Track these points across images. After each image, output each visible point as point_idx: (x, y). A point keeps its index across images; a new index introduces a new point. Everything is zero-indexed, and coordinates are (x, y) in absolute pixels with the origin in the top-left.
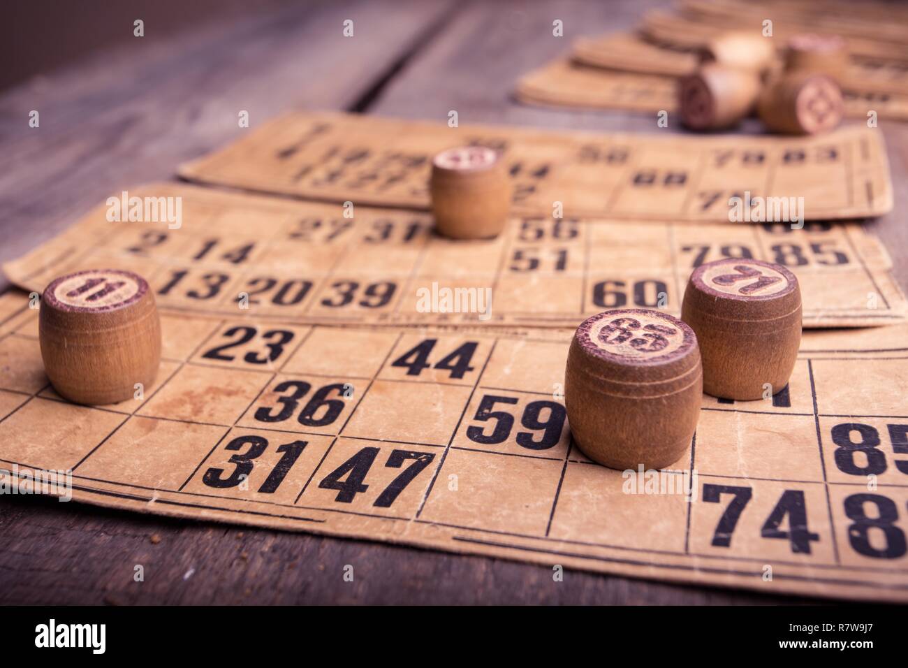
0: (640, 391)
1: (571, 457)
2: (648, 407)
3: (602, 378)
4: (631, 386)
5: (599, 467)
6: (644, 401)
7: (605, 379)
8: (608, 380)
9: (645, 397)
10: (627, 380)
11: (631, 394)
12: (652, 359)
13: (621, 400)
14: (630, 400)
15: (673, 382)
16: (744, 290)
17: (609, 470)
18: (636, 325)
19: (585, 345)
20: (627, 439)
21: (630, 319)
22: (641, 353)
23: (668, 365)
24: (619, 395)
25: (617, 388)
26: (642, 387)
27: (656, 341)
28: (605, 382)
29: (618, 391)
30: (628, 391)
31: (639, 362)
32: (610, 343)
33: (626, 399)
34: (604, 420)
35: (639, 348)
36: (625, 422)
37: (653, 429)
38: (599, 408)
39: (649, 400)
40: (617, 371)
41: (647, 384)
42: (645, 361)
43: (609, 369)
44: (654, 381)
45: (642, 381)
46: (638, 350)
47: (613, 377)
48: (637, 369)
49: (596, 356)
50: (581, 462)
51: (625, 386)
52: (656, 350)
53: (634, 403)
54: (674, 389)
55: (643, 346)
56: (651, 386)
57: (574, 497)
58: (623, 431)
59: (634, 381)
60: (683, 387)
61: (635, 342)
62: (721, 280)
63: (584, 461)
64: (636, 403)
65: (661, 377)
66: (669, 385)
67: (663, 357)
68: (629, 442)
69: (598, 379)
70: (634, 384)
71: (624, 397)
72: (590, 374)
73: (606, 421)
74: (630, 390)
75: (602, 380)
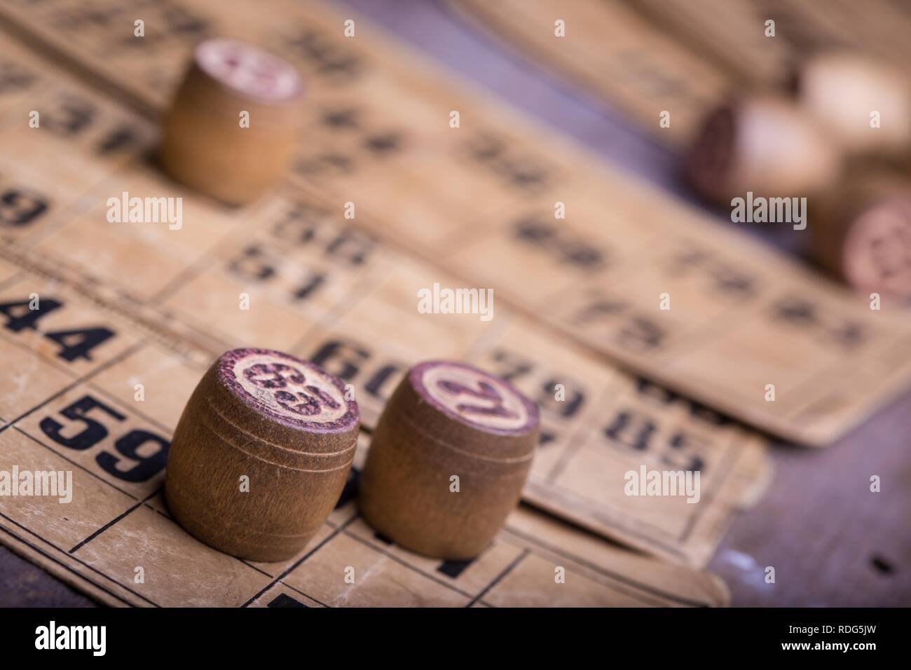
0: (255, 446)
1: (150, 502)
2: (257, 470)
3: (221, 414)
4: (248, 436)
5: (174, 525)
6: (254, 461)
7: (224, 417)
8: (227, 420)
9: (257, 457)
10: (247, 428)
11: (244, 446)
12: (286, 419)
13: (231, 448)
14: (240, 452)
15: (299, 456)
16: (462, 407)
17: (185, 533)
18: (299, 379)
19: (223, 370)
20: (218, 499)
21: (297, 371)
22: (279, 407)
23: (300, 432)
24: (231, 442)
25: (231, 432)
26: (260, 443)
27: (307, 404)
28: (222, 420)
29: (231, 437)
30: (242, 441)
31: (270, 414)
32: (254, 382)
33: (236, 449)
34: (202, 466)
35: (282, 401)
36: (224, 477)
37: (253, 501)
38: (203, 449)
39: (261, 462)
40: (240, 412)
41: (267, 443)
42: (277, 416)
43: (233, 406)
44: (277, 443)
45: (262, 437)
46: (279, 402)
47: (233, 418)
48: (262, 419)
49: (227, 386)
50: (159, 512)
51: (242, 434)
52: (301, 414)
53: (243, 458)
54: (295, 464)
55: (288, 402)
56: (271, 447)
57: (126, 537)
58: (217, 488)
59: (253, 432)
60: (308, 469)
61: (282, 393)
62: (449, 385)
63: (163, 512)
64: (245, 459)
65: (286, 443)
66: (292, 456)
67: (301, 422)
68: (220, 504)
69: (216, 414)
70: (252, 435)
71: (234, 446)
72: (211, 405)
73: (203, 468)
74: (245, 441)
75: (220, 417)
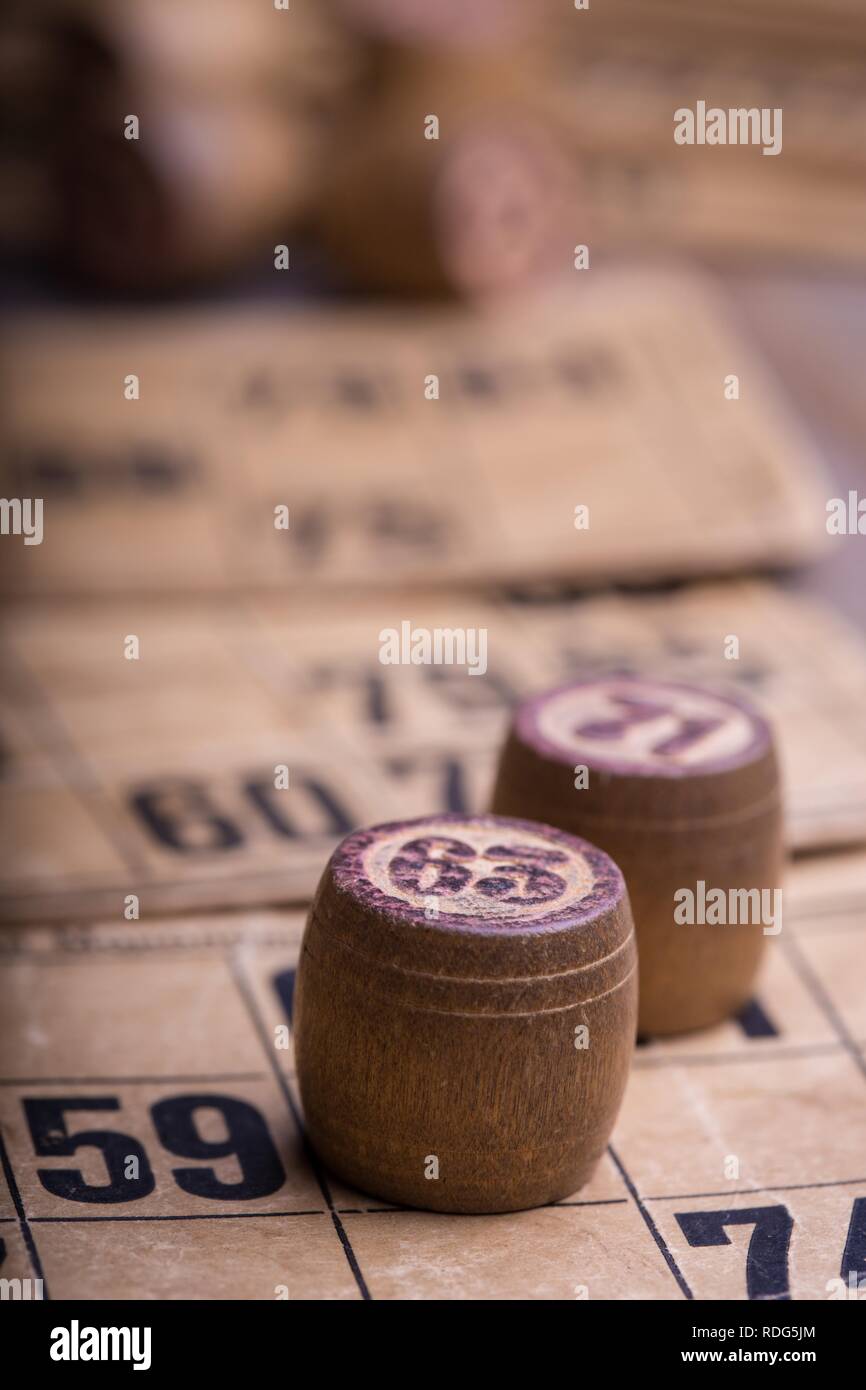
0: (533, 996)
2: (552, 1034)
3: (441, 976)
4: (514, 985)
6: (542, 1021)
7: (448, 978)
8: (457, 980)
9: (544, 1011)
10: (505, 973)
11: (513, 1006)
12: (552, 917)
13: (491, 1023)
14: (511, 1020)
15: (600, 969)
17: (444, 1217)
18: (462, 850)
19: (377, 904)
20: (501, 1123)
21: (441, 839)
22: (519, 909)
23: (588, 928)
24: (486, 1013)
26: (538, 986)
27: (531, 879)
28: (449, 985)
29: (482, 1004)
30: (506, 999)
31: (526, 925)
32: (430, 892)
33: (502, 1020)
34: (444, 1083)
35: (505, 897)
36: (500, 1077)
37: (561, 1090)
38: (433, 1054)
39: (554, 1016)
40: (477, 952)
41: (549, 978)
42: (537, 923)
43: (457, 951)
44: (564, 969)
45: (538, 972)
46: (504, 901)
47: (468, 971)
48: (524, 942)
49: (418, 923)
50: (370, 1211)
51: (500, 987)
52: (545, 899)
53: (521, 1026)
54: (601, 986)
55: (512, 893)
56: (558, 981)
58: (492, 1106)
59: (519, 974)
60: (619, 982)
61: (485, 885)
62: (593, 730)
63: (375, 1206)
64: (526, 1026)
65: (576, 959)
66: (594, 975)
67: (572, 910)
68: (506, 1130)
69: (430, 980)
70: (520, 980)
71: (496, 1016)
72: (405, 972)
73: (450, 1084)
74: (511, 997)
75: (441, 982)
